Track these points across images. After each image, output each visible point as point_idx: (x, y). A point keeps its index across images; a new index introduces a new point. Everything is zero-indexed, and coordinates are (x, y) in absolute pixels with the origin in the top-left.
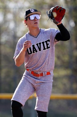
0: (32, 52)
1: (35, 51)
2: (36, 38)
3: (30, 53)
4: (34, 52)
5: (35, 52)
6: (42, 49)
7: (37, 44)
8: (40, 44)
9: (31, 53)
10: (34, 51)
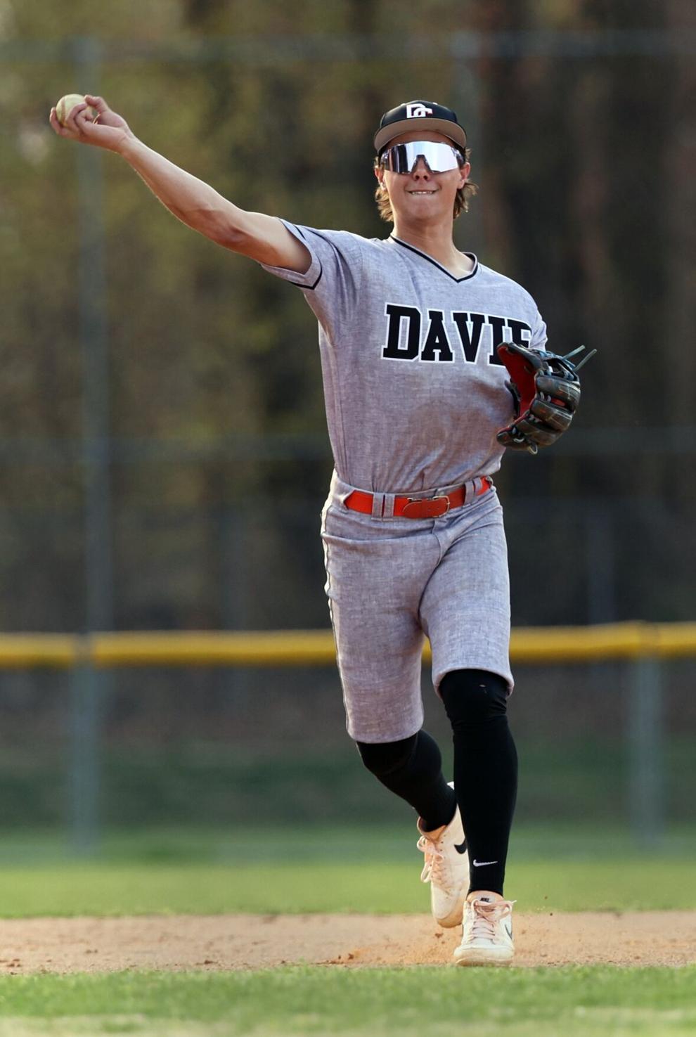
0: (421, 348)
1: (437, 352)
2: (458, 281)
3: (403, 345)
4: (428, 355)
5: (437, 356)
6: (483, 354)
7: (460, 319)
8: (478, 320)
9: (411, 353)
10: (430, 345)
